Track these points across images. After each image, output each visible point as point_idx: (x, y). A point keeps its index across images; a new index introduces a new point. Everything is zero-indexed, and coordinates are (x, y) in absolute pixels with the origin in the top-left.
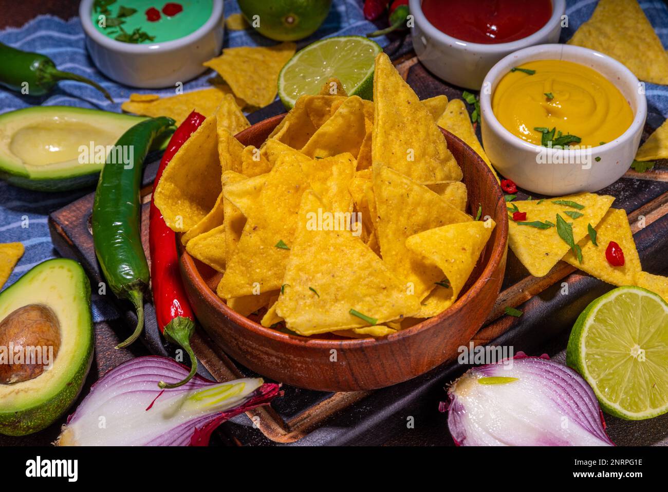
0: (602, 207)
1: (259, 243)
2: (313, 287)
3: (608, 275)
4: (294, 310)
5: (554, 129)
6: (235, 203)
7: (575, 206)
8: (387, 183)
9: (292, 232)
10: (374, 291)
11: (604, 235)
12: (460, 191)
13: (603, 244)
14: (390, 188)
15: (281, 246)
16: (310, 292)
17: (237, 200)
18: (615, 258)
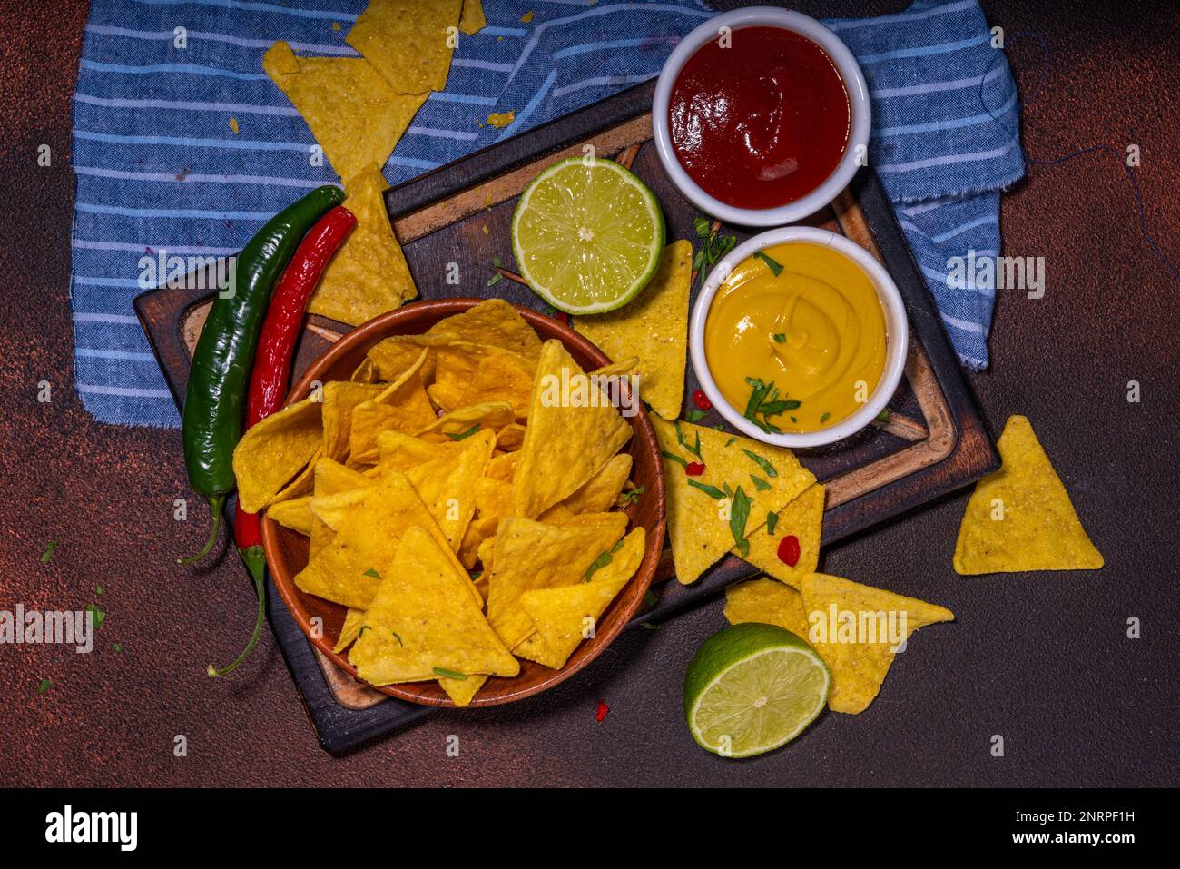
0: (798, 485)
1: (346, 563)
2: (397, 633)
3: (774, 569)
4: (373, 658)
5: (771, 385)
6: (322, 518)
7: (769, 468)
8: (514, 536)
9: (388, 560)
10: (469, 646)
11: (788, 515)
12: (622, 467)
13: (780, 534)
14: (517, 541)
15: (371, 573)
16: (393, 638)
17: (326, 515)
18: (789, 551)
